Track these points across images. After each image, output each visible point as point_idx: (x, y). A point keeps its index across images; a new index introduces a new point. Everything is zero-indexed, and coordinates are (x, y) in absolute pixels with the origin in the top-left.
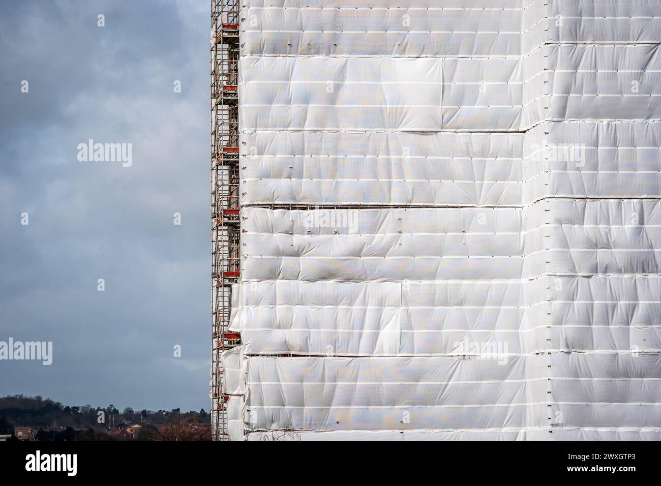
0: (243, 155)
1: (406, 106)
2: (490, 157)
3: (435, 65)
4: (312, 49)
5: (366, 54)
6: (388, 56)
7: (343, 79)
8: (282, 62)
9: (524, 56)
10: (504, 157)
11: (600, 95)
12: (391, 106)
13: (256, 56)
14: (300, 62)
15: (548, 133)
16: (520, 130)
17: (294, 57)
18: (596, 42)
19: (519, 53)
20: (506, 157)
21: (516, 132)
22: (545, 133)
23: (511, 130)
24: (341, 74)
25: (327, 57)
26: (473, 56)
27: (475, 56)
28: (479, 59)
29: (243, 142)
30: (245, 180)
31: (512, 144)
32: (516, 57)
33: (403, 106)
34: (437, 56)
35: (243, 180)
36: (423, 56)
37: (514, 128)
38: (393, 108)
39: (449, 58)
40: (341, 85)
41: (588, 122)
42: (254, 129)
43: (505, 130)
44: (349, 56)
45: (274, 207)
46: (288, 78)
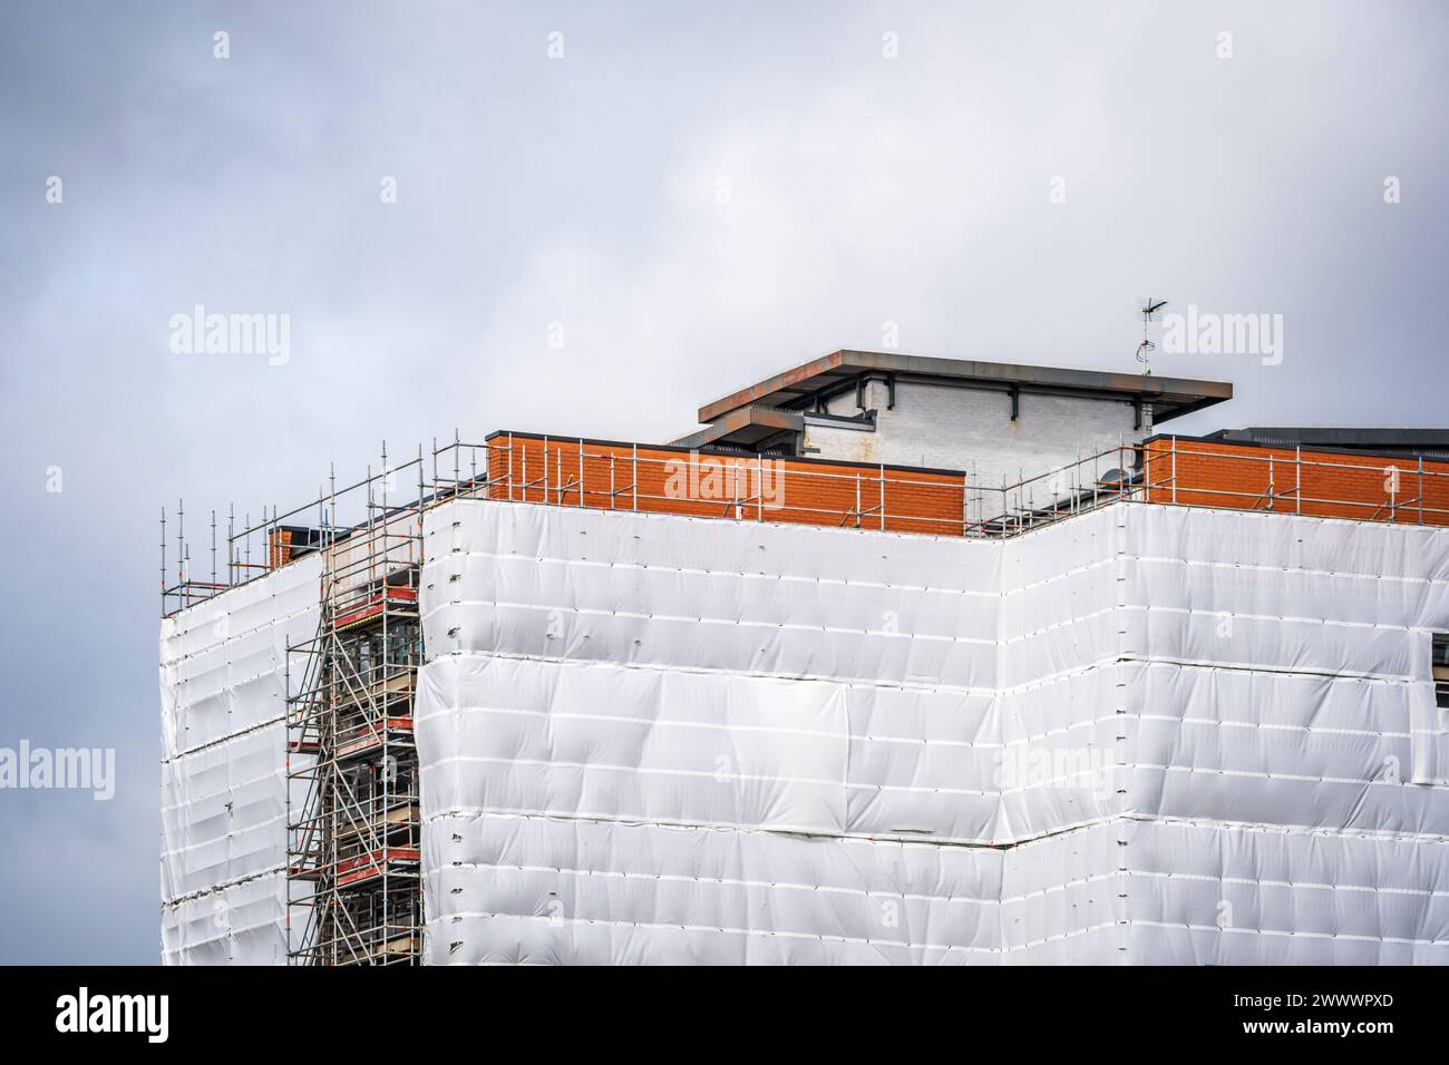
0: (455, 863)
1: (779, 779)
2: (937, 895)
3: (834, 697)
4: (593, 650)
5: (697, 666)
6: (741, 672)
7: (653, 715)
8: (533, 670)
9: (1009, 692)
10: (965, 896)
12: (749, 777)
13: (481, 655)
14: (570, 673)
15: (1125, 844)
16: (996, 843)
17: (557, 662)
19: (993, 683)
20: (972, 897)
21: (988, 846)
22: (1120, 844)
23: (977, 841)
24: (650, 705)
25: (621, 668)
26: (904, 684)
27: (909, 684)
28: (917, 692)
29: (455, 836)
30: (457, 916)
31: (982, 872)
32: (986, 692)
33: (773, 778)
34: (836, 679)
36: (808, 677)
37: (983, 838)
38: (752, 781)
39: (860, 685)
40: (649, 726)
42: (477, 808)
43: (966, 841)
44: (664, 667)
46: (545, 706)
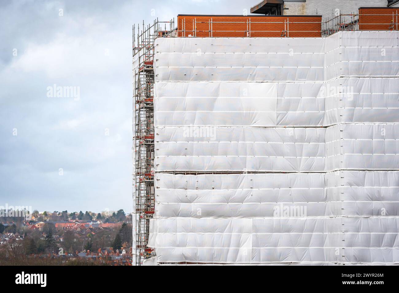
0: (157, 142)
1: (255, 112)
2: (305, 142)
3: (272, 87)
4: (199, 77)
5: (231, 80)
6: (244, 81)
7: (217, 95)
8: (181, 85)
9: (326, 82)
10: (314, 142)
11: (373, 108)
12: (246, 112)
13: (164, 82)
14: (192, 85)
15: (342, 131)
16: (324, 126)
17: (188, 82)
18: (371, 76)
19: (323, 80)
20: (316, 142)
21: (321, 127)
22: (341, 131)
23: (318, 126)
24: (216, 93)
25: (208, 83)
26: (295, 81)
27: (297, 81)
28: (299, 83)
29: (157, 134)
30: (158, 157)
31: (319, 135)
32: (321, 82)
33: (253, 112)
34: (274, 81)
35: (157, 157)
36: (265, 81)
37: (320, 124)
38: (247, 113)
39: (281, 83)
40: (216, 99)
41: (366, 124)
42: (163, 126)
43: (315, 126)
44: (221, 81)
45: (176, 173)
46: (184, 95)
